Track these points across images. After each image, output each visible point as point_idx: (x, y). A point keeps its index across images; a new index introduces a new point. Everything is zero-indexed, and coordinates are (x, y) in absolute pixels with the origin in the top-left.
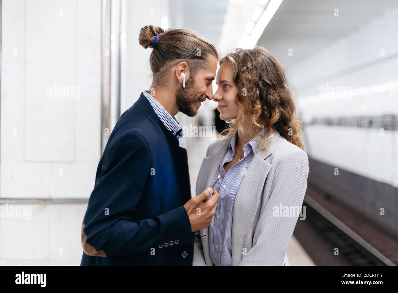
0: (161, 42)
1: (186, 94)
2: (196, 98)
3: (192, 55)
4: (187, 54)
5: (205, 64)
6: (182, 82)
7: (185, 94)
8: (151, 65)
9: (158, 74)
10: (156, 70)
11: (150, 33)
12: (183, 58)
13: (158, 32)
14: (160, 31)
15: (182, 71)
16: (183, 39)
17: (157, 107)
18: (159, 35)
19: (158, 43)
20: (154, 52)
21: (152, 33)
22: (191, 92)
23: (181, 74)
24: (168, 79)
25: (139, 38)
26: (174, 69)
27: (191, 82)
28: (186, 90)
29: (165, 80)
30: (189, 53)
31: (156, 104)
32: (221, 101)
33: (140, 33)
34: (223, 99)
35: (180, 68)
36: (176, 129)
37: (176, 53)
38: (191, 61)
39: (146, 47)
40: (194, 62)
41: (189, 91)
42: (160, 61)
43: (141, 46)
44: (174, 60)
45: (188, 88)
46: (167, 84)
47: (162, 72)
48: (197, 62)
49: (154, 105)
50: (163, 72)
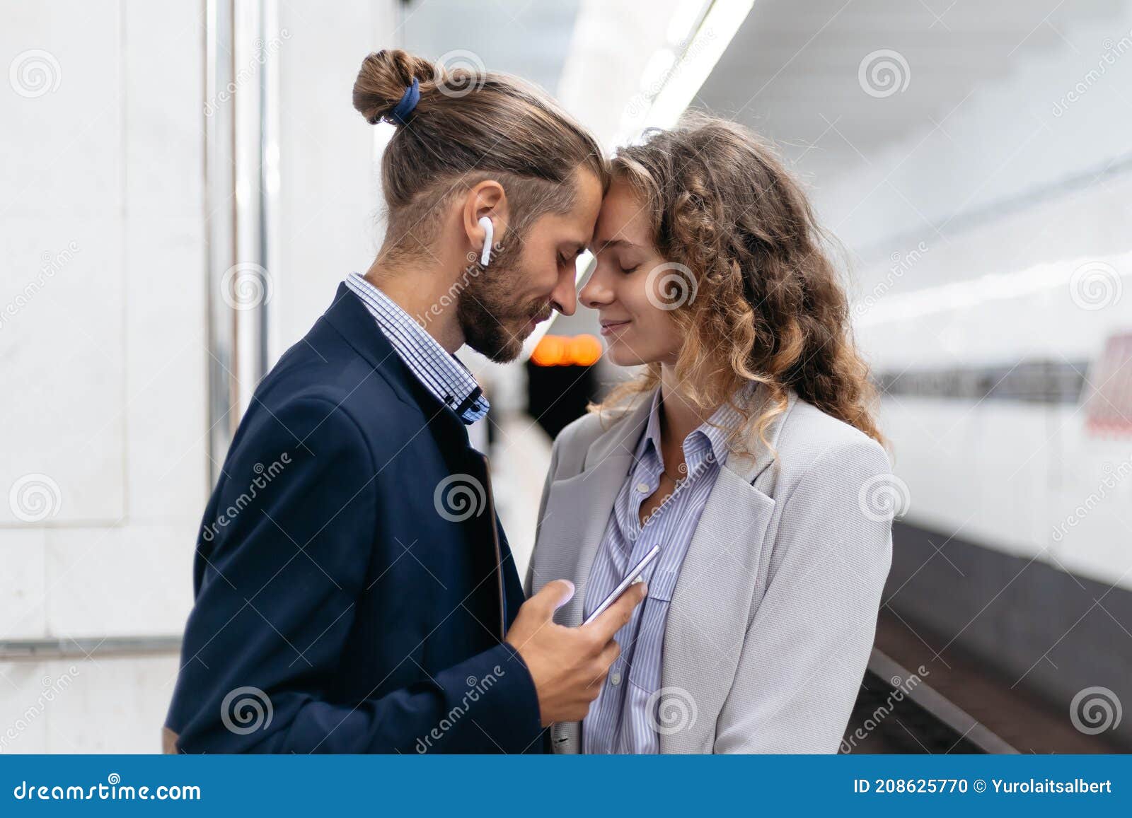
0: (426, 108)
1: (492, 286)
2: (521, 306)
3: (522, 161)
4: (506, 157)
5: (562, 197)
6: (481, 246)
7: (487, 288)
8: (383, 179)
9: (404, 210)
10: (400, 197)
11: (394, 75)
12: (491, 168)
13: (419, 76)
14: (427, 72)
15: (484, 211)
16: (500, 107)
17: (392, 321)
18: (422, 85)
19: (414, 109)
20: (399, 139)
21: (401, 74)
22: (506, 281)
23: (479, 219)
24: (434, 230)
25: (356, 85)
26: (459, 202)
27: (510, 248)
28: (492, 275)
29: (425, 233)
30: (512, 154)
31: (388, 309)
32: (610, 306)
33: (361, 72)
34: (616, 300)
35: (480, 200)
36: (461, 388)
37: (472, 151)
38: (517, 181)
39: (374, 121)
40: (528, 185)
41: (501, 278)
42: (414, 168)
43: (360, 113)
44: (462, 171)
45: (500, 268)
46: (432, 247)
47: (419, 208)
48: (538, 187)
49: (384, 313)
50: (423, 206)
